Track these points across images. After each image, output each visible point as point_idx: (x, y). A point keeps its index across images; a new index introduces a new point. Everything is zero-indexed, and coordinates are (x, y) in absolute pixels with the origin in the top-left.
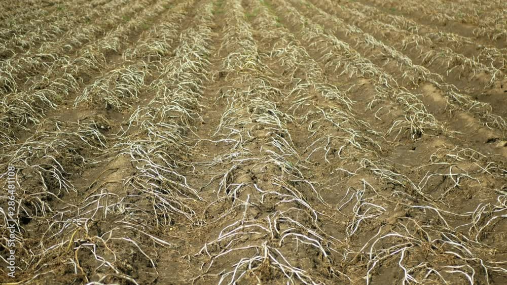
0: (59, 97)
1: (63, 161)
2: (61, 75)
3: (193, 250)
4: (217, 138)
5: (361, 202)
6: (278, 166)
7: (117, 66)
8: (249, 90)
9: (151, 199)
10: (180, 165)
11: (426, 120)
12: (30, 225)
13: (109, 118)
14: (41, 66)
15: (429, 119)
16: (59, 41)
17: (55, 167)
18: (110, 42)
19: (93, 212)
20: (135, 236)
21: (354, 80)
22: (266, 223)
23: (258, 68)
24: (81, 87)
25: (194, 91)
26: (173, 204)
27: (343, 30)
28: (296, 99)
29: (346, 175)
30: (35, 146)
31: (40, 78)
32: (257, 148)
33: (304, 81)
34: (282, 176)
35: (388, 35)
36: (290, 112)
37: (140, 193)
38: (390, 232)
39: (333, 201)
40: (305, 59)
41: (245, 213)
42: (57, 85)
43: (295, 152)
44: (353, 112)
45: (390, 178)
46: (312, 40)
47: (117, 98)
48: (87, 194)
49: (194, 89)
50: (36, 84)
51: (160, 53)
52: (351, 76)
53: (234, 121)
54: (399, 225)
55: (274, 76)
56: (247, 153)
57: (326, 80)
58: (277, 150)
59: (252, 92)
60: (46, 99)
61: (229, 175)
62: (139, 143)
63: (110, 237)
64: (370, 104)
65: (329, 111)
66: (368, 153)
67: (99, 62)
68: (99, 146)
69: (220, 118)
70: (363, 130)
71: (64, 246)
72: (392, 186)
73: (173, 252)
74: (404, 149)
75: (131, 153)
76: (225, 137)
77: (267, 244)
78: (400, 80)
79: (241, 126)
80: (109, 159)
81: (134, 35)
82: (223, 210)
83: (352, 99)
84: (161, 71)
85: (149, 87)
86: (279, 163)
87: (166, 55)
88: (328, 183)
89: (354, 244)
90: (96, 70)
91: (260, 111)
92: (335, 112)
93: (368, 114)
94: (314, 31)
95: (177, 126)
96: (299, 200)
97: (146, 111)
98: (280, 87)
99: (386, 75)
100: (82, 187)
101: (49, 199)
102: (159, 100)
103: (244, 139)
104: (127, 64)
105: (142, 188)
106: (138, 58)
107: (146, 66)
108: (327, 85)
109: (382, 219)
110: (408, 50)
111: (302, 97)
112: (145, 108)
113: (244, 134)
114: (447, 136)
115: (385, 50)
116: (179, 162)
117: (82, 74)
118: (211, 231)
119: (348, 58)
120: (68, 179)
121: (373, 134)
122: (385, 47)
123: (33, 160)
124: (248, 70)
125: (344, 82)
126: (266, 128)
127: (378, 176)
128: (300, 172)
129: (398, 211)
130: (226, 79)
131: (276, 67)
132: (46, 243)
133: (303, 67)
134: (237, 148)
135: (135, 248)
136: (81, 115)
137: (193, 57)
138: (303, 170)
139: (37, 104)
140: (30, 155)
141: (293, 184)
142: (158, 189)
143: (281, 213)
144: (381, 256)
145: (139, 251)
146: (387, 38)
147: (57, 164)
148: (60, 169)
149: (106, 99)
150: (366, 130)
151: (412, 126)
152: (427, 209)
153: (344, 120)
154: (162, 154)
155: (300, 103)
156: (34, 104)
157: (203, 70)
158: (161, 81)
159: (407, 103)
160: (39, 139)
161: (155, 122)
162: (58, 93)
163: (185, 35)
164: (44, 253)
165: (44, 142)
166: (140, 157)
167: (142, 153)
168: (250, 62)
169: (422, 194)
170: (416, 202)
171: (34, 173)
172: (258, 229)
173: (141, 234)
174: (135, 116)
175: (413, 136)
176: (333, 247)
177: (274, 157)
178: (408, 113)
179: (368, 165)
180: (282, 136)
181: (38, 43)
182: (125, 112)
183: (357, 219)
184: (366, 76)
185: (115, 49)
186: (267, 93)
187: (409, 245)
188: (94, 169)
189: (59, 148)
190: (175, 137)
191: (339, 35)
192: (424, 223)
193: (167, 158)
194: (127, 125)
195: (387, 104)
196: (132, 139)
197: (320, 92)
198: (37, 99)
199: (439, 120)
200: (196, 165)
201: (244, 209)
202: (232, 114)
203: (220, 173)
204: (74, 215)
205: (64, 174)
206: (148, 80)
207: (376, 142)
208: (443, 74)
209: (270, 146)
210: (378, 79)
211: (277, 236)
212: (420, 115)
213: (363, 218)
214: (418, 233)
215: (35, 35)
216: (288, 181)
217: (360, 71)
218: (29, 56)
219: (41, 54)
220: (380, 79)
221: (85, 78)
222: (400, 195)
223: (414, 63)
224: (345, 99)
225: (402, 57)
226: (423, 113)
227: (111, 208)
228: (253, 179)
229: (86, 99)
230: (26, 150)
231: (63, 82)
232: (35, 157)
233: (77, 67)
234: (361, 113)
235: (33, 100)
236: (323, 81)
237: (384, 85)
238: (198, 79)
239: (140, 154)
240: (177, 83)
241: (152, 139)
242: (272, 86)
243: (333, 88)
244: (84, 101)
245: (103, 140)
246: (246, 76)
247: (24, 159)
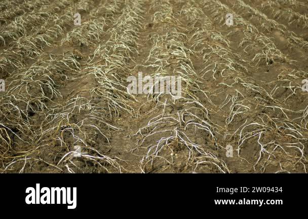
0: (52, 39)
1: (54, 77)
2: (53, 25)
3: (132, 132)
4: (148, 64)
5: (235, 104)
6: (184, 81)
7: (87, 20)
8: (167, 35)
9: (107, 101)
10: (124, 81)
11: (276, 53)
12: (34, 117)
13: (82, 52)
14: (41, 20)
15: (278, 53)
16: (52, 5)
17: (49, 81)
18: (82, 5)
19: (72, 109)
20: (97, 123)
21: (231, 28)
22: (176, 116)
23: (172, 21)
24: (65, 33)
25: (134, 35)
26: (120, 104)
28: (196, 40)
29: (226, 87)
30: (37, 68)
31: (40, 27)
32: (172, 70)
33: (201, 29)
34: (186, 88)
36: (192, 48)
37: (100, 98)
38: (252, 122)
39: (217, 103)
40: (201, 16)
41: (164, 110)
42: (51, 32)
43: (195, 73)
44: (230, 48)
45: (253, 89)
46: (206, 4)
47: (86, 40)
48: (68, 98)
50: (38, 31)
51: (113, 12)
53: (157, 54)
54: (258, 118)
55: (182, 26)
56: (165, 73)
57: (214, 29)
58: (184, 72)
59: (169, 36)
60: (44, 40)
62: (100, 67)
63: (82, 124)
64: (241, 44)
65: (216, 48)
66: (239, 73)
68: (76, 69)
69: (149, 51)
70: (237, 59)
71: (54, 129)
72: (254, 94)
73: (120, 133)
74: (261, 71)
75: (95, 73)
76: (152, 64)
77: (177, 129)
78: (260, 29)
79: (162, 57)
80: (82, 77)
81: (97, 1)
82: (151, 107)
83: (230, 41)
84: (114, 23)
85: (106, 33)
86: (185, 79)
87: (116, 13)
88: (215, 92)
89: (231, 129)
91: (174, 48)
92: (220, 48)
93: (240, 50)
95: (123, 57)
96: (197, 102)
97: (104, 48)
98: (186, 33)
99: (251, 25)
100: (65, 94)
101: (46, 101)
102: (112, 41)
103: (164, 65)
104: (93, 18)
105: (102, 94)
106: (99, 15)
107: (104, 20)
108: (215, 32)
109: (248, 114)
110: (266, 10)
111: (200, 39)
112: (104, 46)
113: (163, 62)
114: (288, 63)
115: (251, 10)
116: (124, 79)
117: (66, 25)
118: (143, 121)
120: (57, 89)
121: (243, 62)
122: (251, 8)
123: (36, 77)
124: (166, 23)
125: (225, 29)
126: (177, 58)
127: (245, 88)
128: (198, 85)
129: (257, 109)
130: (153, 28)
131: (184, 21)
132: (43, 128)
133: (200, 20)
134: (159, 70)
135: (97, 130)
136: (64, 50)
137: (133, 14)
138: (199, 84)
139: (39, 43)
140: (34, 74)
141: (193, 92)
142: (111, 95)
143: (186, 110)
144: (246, 137)
145: (99, 133)
146: (252, 2)
147: (50, 80)
148: (52, 83)
149: (80, 40)
150: (238, 59)
151: (267, 57)
152: (275, 108)
153: (225, 53)
154: (114, 74)
155: (198, 43)
156: (36, 43)
157: (139, 22)
158: (113, 29)
159: (264, 43)
160: (40, 65)
161: (109, 54)
162: (51, 36)
164: (42, 133)
165: (43, 67)
166: (101, 76)
167: (102, 73)
168: (167, 17)
169: (272, 98)
170: (268, 104)
171: (36, 85)
172: (172, 120)
173: (101, 123)
174: (97, 51)
175: (267, 63)
176: (218, 131)
177: (182, 76)
178: (265, 49)
179: (239, 81)
180: (187, 63)
181: (39, 6)
182: (91, 48)
183: (233, 114)
184: (239, 26)
185: (85, 9)
186: (177, 36)
187: (264, 130)
188: (73, 83)
189: (51, 70)
190: (122, 64)
191: (223, 1)
192: (274, 117)
193: (117, 76)
194: (93, 56)
195: (251, 43)
196: (96, 65)
197: (211, 36)
198: (39, 40)
199: (284, 53)
201: (163, 108)
202: (156, 49)
204: (60, 111)
205: (54, 86)
206: (106, 29)
207: (244, 67)
208: (287, 25)
209: (180, 69)
210: (246, 28)
211: (183, 124)
212: (272, 50)
213: (236, 113)
214: (270, 122)
216: (190, 91)
217: (235, 23)
218: (34, 14)
219: (41, 13)
220: (248, 28)
221: (68, 27)
222: (259, 99)
223: (268, 18)
224: (226, 40)
225: (261, 14)
226: (274, 49)
227: (83, 107)
229: (68, 40)
230: (32, 71)
231: (54, 30)
232: (37, 75)
233: (62, 21)
234: (235, 49)
235: (36, 41)
236: (212, 29)
237: (250, 32)
238: (135, 28)
239: (100, 74)
240: (123, 30)
241: (108, 65)
242: (181, 32)
243: (219, 33)
244: (67, 41)
245: (78, 65)
246: (165, 26)
247: (31, 76)
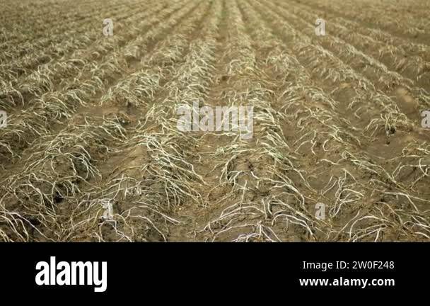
0: (88, 96)
1: (90, 150)
2: (89, 77)
3: (199, 227)
4: (220, 132)
5: (343, 189)
6: (271, 157)
7: (137, 70)
8: (247, 92)
9: (164, 183)
10: (188, 155)
11: (399, 118)
12: (63, 204)
13: (129, 114)
14: (73, 69)
15: (402, 118)
16: (89, 49)
17: (83, 155)
18: (131, 50)
19: (115, 193)
20: (150, 214)
21: (337, 83)
22: (260, 205)
23: (255, 73)
24: (107, 88)
25: (201, 92)
26: (182, 187)
27: (328, 41)
28: (288, 100)
29: (330, 165)
30: (67, 137)
31: (72, 80)
32: (254, 140)
33: (294, 84)
34: (274, 166)
35: (367, 46)
36: (282, 111)
37: (154, 178)
38: (367, 214)
39: (319, 187)
40: (296, 66)
41: (242, 197)
42: (87, 86)
43: (286, 145)
44: (336, 111)
45: (368, 168)
46: (302, 50)
47: (136, 97)
48: (110, 178)
49: (201, 90)
50: (69, 84)
51: (172, 59)
52: (335, 80)
54: (375, 209)
55: (268, 80)
56: (244, 145)
57: (313, 84)
58: (271, 143)
59: (250, 93)
60: (77, 98)
61: (230, 164)
62: (154, 136)
63: (128, 215)
64: (351, 105)
65: (315, 111)
66: (348, 146)
67: (122, 66)
68: (121, 137)
70: (345, 126)
71: (90, 221)
72: (369, 175)
73: (181, 228)
74: (379, 143)
75: (147, 144)
77: (262, 223)
78: (377, 84)
80: (129, 149)
81: (151, 44)
82: (224, 193)
83: (336, 100)
84: (174, 74)
85: (163, 88)
86: (272, 154)
87: (178, 62)
88: (314, 172)
89: (336, 224)
90: (119, 73)
91: (257, 110)
92: (321, 111)
93: (348, 113)
94: (304, 42)
96: (289, 186)
97: (160, 108)
98: (274, 89)
99: (365, 80)
100: (106, 172)
101: (78, 182)
102: (171, 99)
104: (145, 68)
105: (156, 174)
106: (154, 63)
107: (161, 70)
108: (314, 88)
109: (360, 203)
110: (386, 59)
111: (293, 97)
112: (160, 106)
114: (417, 132)
115: (364, 58)
116: (187, 152)
117: (107, 77)
118: (213, 212)
119: (333, 65)
120: (94, 165)
121: (353, 130)
122: (364, 55)
123: (66, 149)
124: (247, 75)
125: (329, 85)
126: (262, 124)
127: (357, 166)
128: (290, 162)
129: (374, 197)
130: (228, 82)
131: (271, 72)
132: (75, 219)
133: (294, 72)
134: (236, 141)
135: (149, 224)
136: (105, 112)
137: (200, 63)
138: (293, 160)
139: (70, 101)
140: (63, 144)
141: (284, 172)
142: (170, 175)
143: (274, 197)
144: (359, 235)
145: (153, 228)
146: (366, 48)
147: (85, 152)
148: (88, 157)
149: (127, 98)
150: (347, 127)
151: (387, 125)
152: (399, 196)
153: (328, 118)
154: (173, 145)
155: (291, 103)
156: (66, 101)
157: (209, 74)
158: (174, 83)
159: (383, 104)
160: (71, 131)
161: (167, 118)
162: (87, 92)
163: (194, 44)
164: (73, 227)
165: (75, 135)
166: (155, 147)
167: (157, 144)
168: (248, 68)
169: (395, 182)
170: (390, 189)
171: (66, 160)
172: (254, 210)
173: (155, 213)
174: (151, 113)
175: (388, 133)
176: (318, 226)
177: (268, 149)
178: (384, 112)
179: (349, 157)
180: (275, 131)
181: (71, 50)
182: (142, 109)
183: (339, 203)
184: (348, 80)
185: (135, 56)
186: (262, 94)
187: (383, 226)
188: (116, 157)
189: (87, 139)
191: (326, 45)
192: (396, 207)
193: (177, 148)
194: (145, 120)
195: (365, 104)
196: (148, 132)
197: (308, 94)
198: (70, 98)
199: (411, 119)
200: (201, 155)
201: (242, 193)
203: (222, 162)
204: (99, 196)
205: (90, 161)
206: (162, 82)
207: (355, 137)
208: (414, 79)
209: (265, 139)
210: (358, 84)
211: (270, 217)
212: (393, 114)
213: (344, 202)
214: (391, 215)
215: (69, 44)
216: (280, 170)
217: (342, 77)
218: (64, 61)
219: (73, 60)
220: (360, 83)
221: (110, 80)
222: (376, 182)
223: (388, 70)
224: (330, 100)
225: (378, 65)
226: (397, 112)
227: (130, 191)
228: (249, 167)
229: (110, 97)
230: (60, 140)
231: (91, 83)
232: (67, 146)
233: (103, 71)
234: (343, 112)
235: (66, 99)
236: (311, 84)
237: (363, 88)
238: (204, 82)
239: (154, 144)
240: (187, 85)
241: (165, 132)
242: (268, 88)
243: (319, 90)
244: (109, 99)
245: (124, 133)
246: (245, 79)
247: (58, 148)
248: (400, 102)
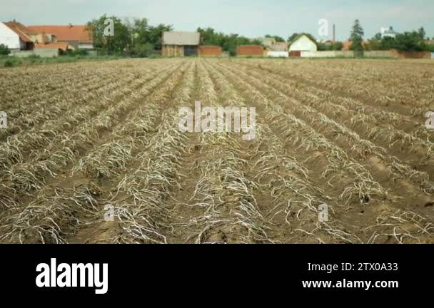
0: (58, 167)
1: (61, 222)
2: (60, 148)
4: (193, 202)
6: (245, 227)
7: (108, 140)
8: (220, 161)
10: (160, 226)
11: (372, 187)
13: (100, 184)
14: (43, 140)
15: (376, 186)
16: (60, 120)
17: (53, 227)
18: (102, 120)
21: (310, 152)
23: (228, 143)
24: (78, 158)
25: (173, 162)
27: (300, 110)
28: (261, 169)
29: (304, 235)
30: (36, 209)
31: (42, 151)
32: (227, 211)
33: (267, 153)
34: (248, 237)
35: (339, 114)
36: (256, 180)
40: (268, 135)
42: (57, 157)
43: (260, 215)
44: (309, 180)
45: (342, 238)
46: (274, 119)
47: (107, 168)
49: (173, 160)
50: (39, 155)
51: (145, 130)
52: (307, 149)
53: (207, 188)
55: (241, 149)
56: (218, 215)
57: (286, 153)
58: (244, 213)
59: (223, 163)
60: (47, 169)
61: (203, 234)
62: (126, 207)
64: (324, 173)
65: (289, 180)
67: (93, 137)
68: (91, 209)
69: (195, 185)
70: (319, 195)
74: (353, 212)
75: (119, 216)
76: (200, 202)
78: (350, 153)
79: (213, 192)
80: (99, 221)
81: (122, 114)
83: (309, 169)
84: (145, 145)
85: (136, 158)
86: (246, 224)
87: (149, 131)
90: (91, 144)
91: (230, 180)
92: (294, 180)
93: (322, 182)
94: (276, 110)
95: (158, 192)
97: (131, 179)
98: (247, 158)
99: (338, 148)
102: (143, 170)
103: (216, 204)
104: (116, 139)
106: (126, 133)
107: (133, 140)
108: (287, 157)
110: (357, 127)
111: (266, 167)
112: (132, 176)
113: (216, 199)
114: (391, 201)
115: (336, 127)
116: (160, 223)
117: (78, 147)
119: (305, 134)
120: (64, 238)
121: (327, 199)
122: (336, 124)
123: (35, 222)
124: (219, 144)
125: (302, 154)
126: (235, 194)
127: (332, 236)
128: (264, 232)
130: (201, 152)
133: (267, 141)
134: (209, 211)
136: (76, 183)
137: (172, 133)
138: (267, 230)
139: (40, 173)
140: (32, 217)
146: (337, 116)
147: (54, 225)
148: (57, 229)
149: (98, 168)
150: (321, 196)
151: (361, 192)
153: (302, 187)
154: (145, 216)
155: (264, 172)
156: (36, 173)
157: (181, 144)
158: (146, 153)
160: (40, 203)
161: (139, 189)
162: (57, 164)
163: (166, 114)
165: (44, 207)
166: (126, 219)
167: (129, 215)
168: (221, 137)
171: (35, 233)
174: (122, 184)
175: (362, 201)
177: (242, 219)
178: (357, 181)
179: (323, 226)
180: (249, 201)
181: (41, 121)
182: (114, 180)
184: (321, 149)
185: (106, 126)
186: (235, 163)
188: (86, 229)
189: (57, 211)
190: (157, 202)
191: (297, 114)
193: (149, 219)
194: (116, 191)
195: (339, 173)
196: (120, 203)
197: (281, 163)
198: (40, 169)
199: (383, 187)
200: (174, 226)
202: (205, 182)
203: (195, 233)
205: (60, 234)
206: (134, 153)
207: (330, 206)
208: (386, 147)
209: (238, 209)
210: (331, 152)
212: (367, 182)
215: (39, 114)
216: (254, 240)
217: (315, 145)
218: (34, 132)
219: (44, 131)
220: (333, 151)
221: (81, 151)
223: (361, 138)
224: (303, 169)
225: (351, 133)
228: (223, 238)
229: (81, 168)
230: (28, 213)
231: (62, 154)
232: (36, 219)
233: (74, 142)
234: (316, 181)
235: (36, 170)
236: (284, 153)
237: (336, 156)
238: (177, 152)
239: (126, 216)
240: (159, 155)
241: (137, 203)
242: (240, 157)
243: (293, 159)
244: (80, 170)
245: (95, 205)
246: (218, 149)
247: (27, 220)
248: (373, 170)
